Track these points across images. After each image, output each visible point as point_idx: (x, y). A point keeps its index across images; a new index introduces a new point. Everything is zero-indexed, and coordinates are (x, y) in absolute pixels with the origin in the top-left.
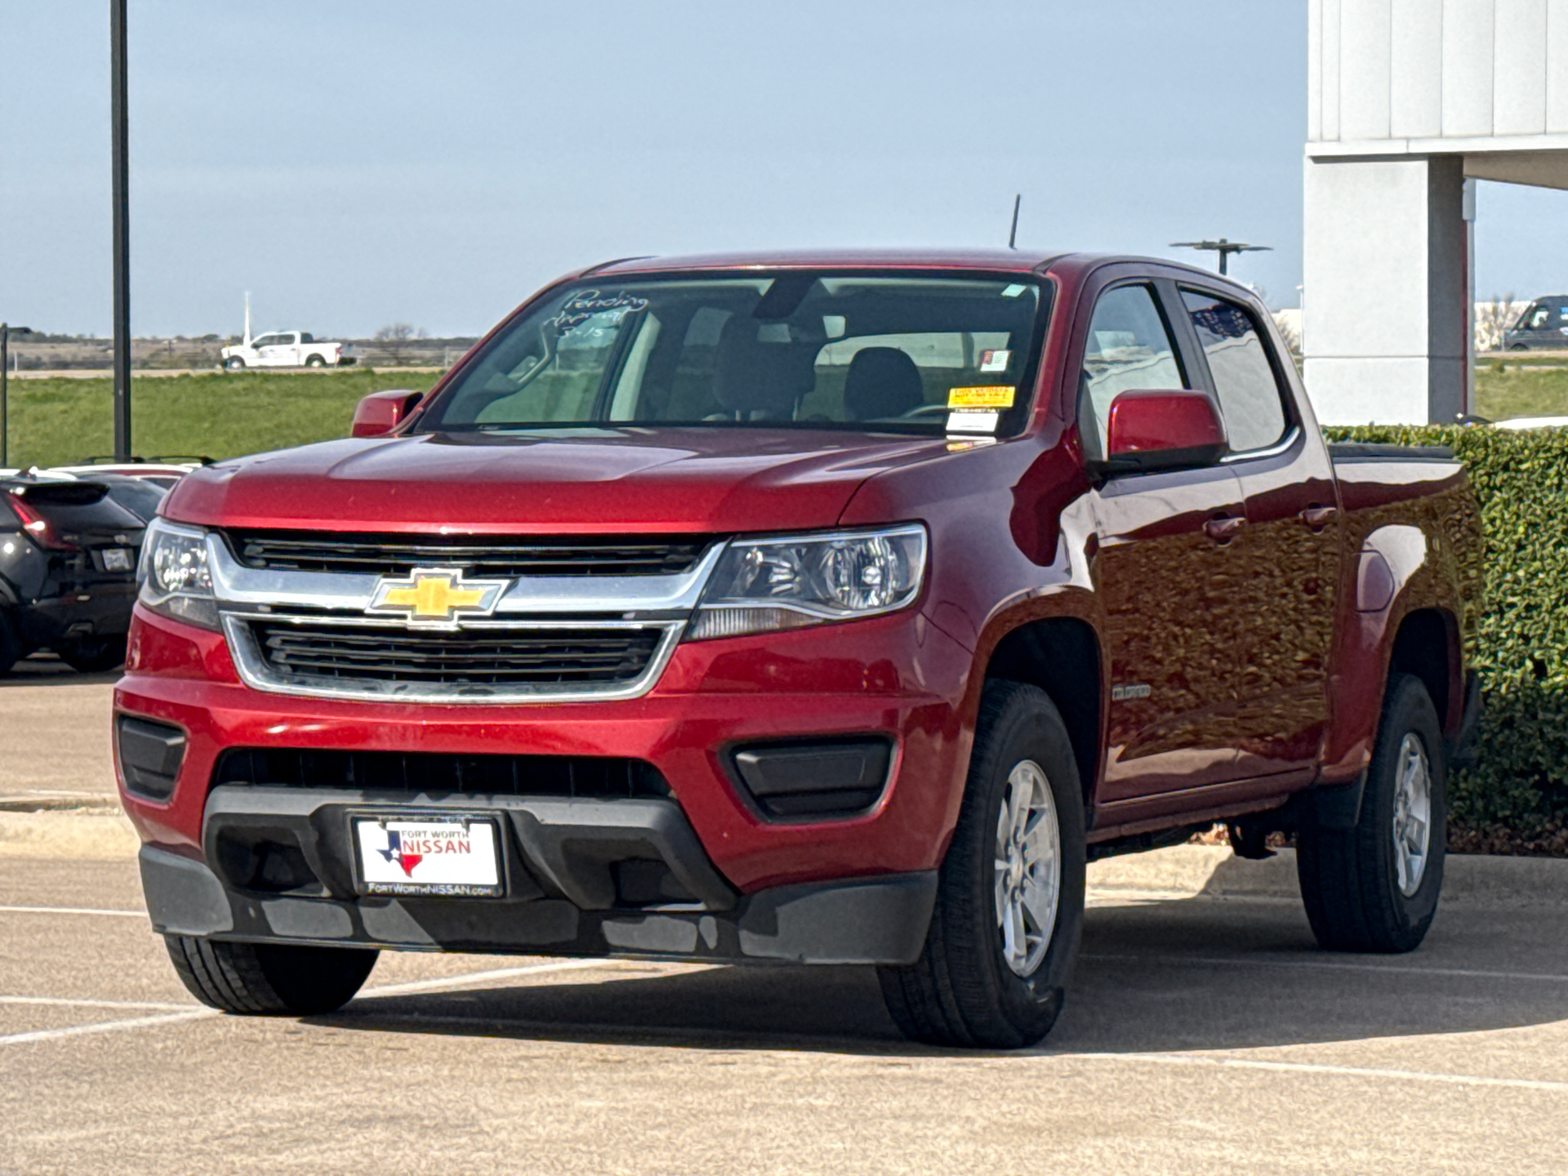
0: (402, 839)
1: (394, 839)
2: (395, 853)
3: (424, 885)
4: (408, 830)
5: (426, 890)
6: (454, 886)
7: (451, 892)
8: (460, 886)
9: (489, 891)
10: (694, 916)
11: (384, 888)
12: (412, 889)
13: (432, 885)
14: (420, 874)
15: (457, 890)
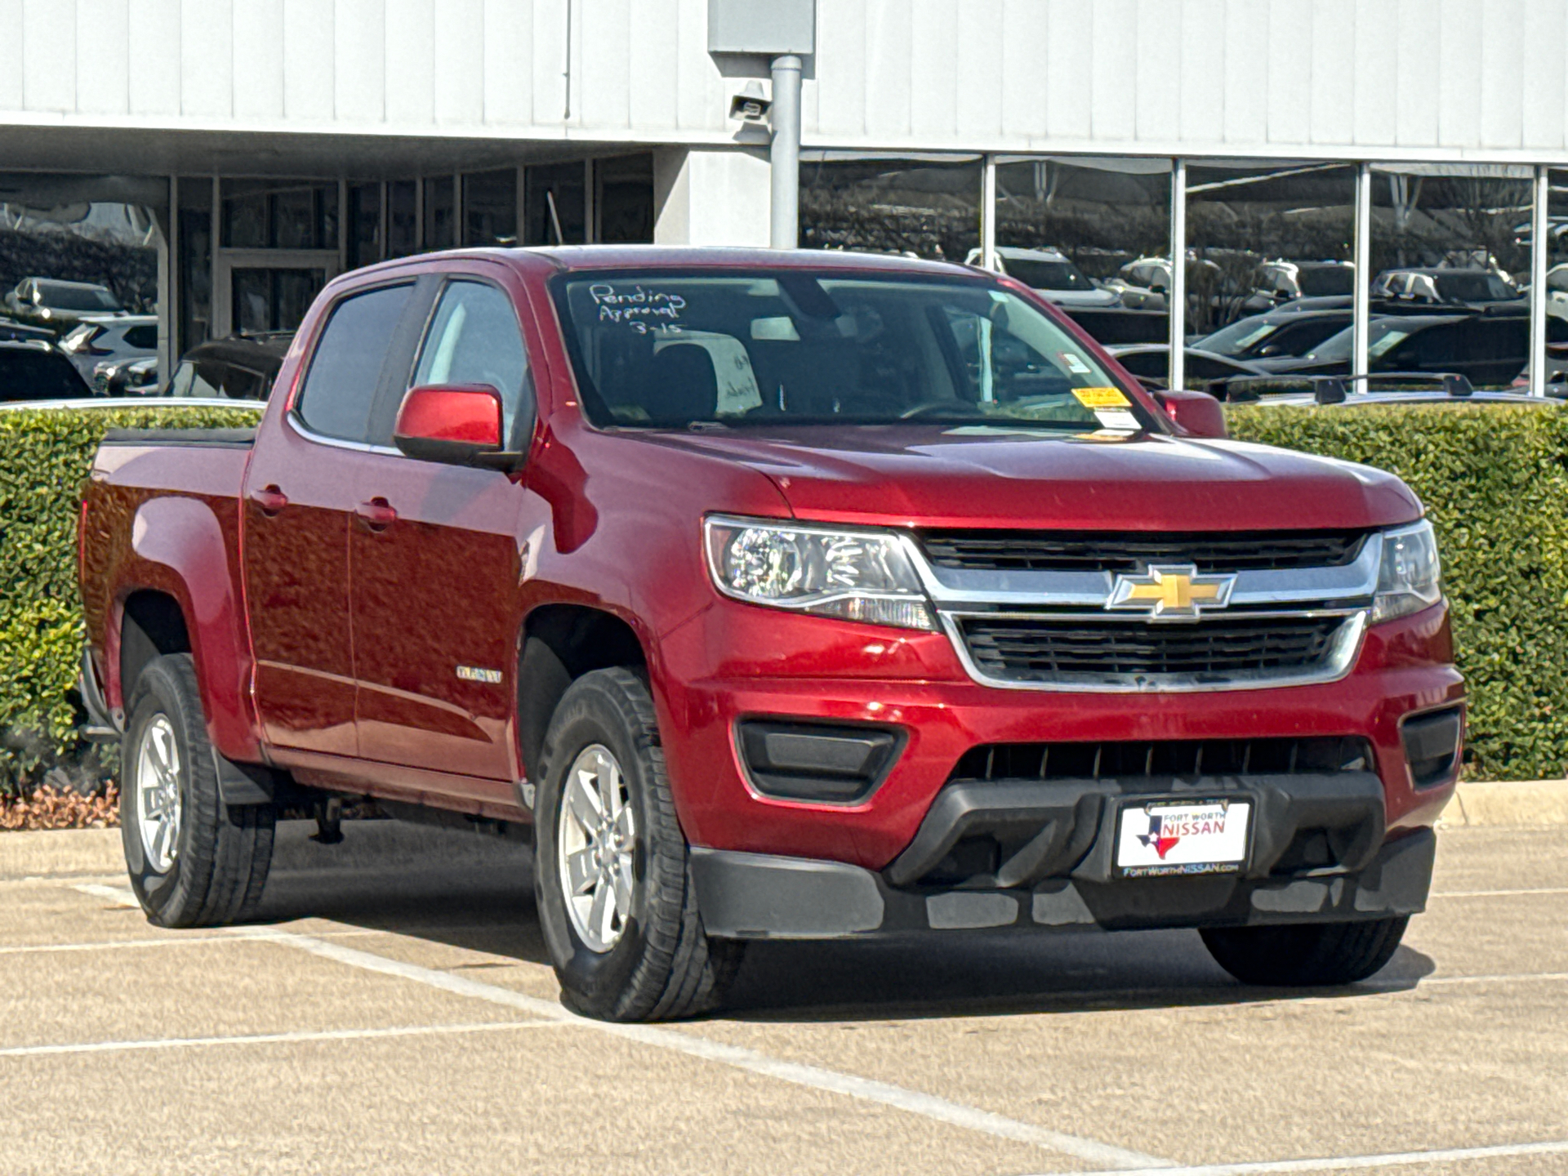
0: (1163, 823)
1: (1155, 824)
2: (1154, 837)
3: (1176, 866)
4: (1169, 814)
5: (1179, 871)
6: (1204, 864)
7: (1203, 870)
8: (1211, 864)
9: (1236, 867)
10: (1328, 880)
11: (1139, 872)
12: (1165, 871)
13: (1185, 865)
14: (1174, 856)
15: (1208, 869)
